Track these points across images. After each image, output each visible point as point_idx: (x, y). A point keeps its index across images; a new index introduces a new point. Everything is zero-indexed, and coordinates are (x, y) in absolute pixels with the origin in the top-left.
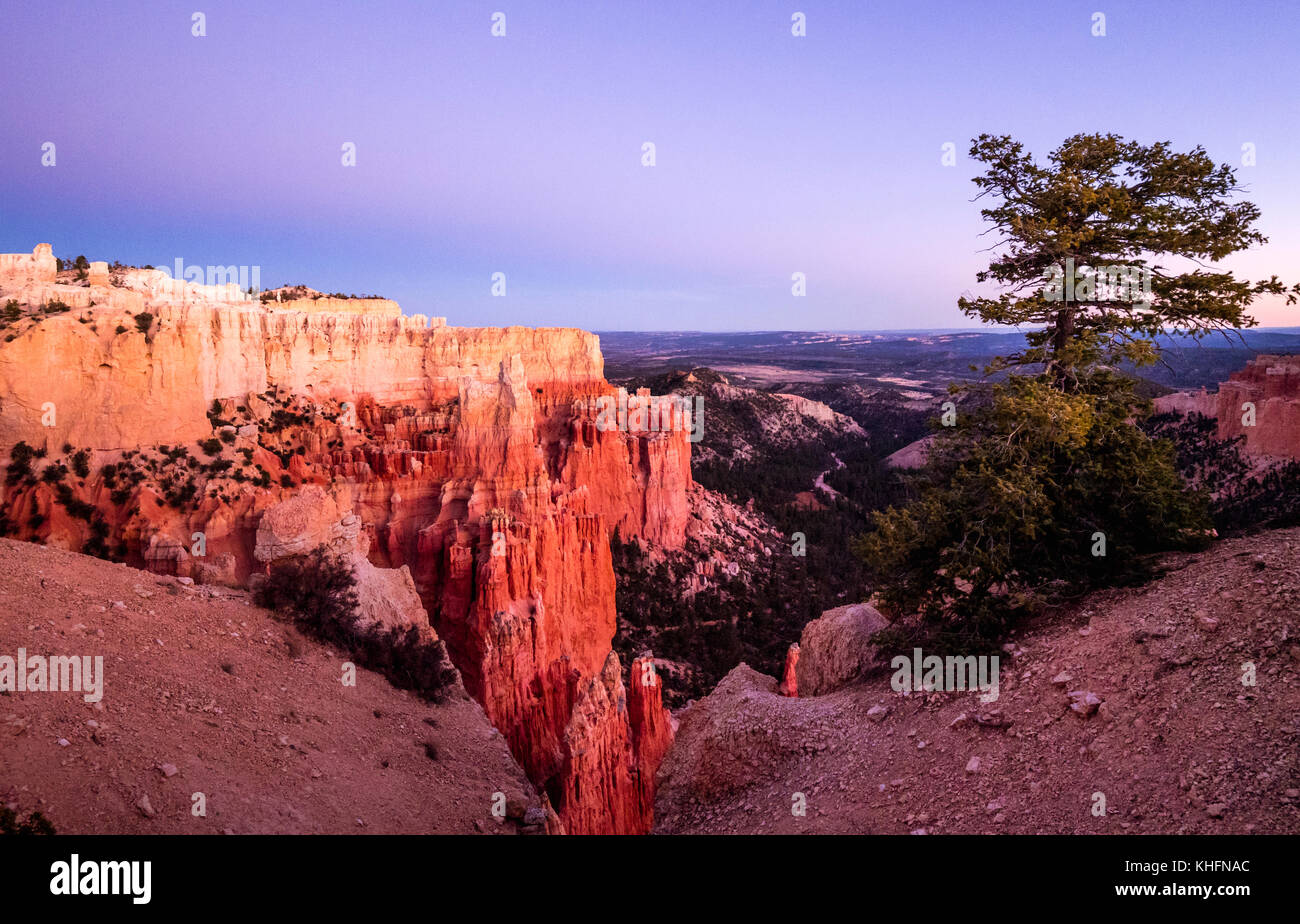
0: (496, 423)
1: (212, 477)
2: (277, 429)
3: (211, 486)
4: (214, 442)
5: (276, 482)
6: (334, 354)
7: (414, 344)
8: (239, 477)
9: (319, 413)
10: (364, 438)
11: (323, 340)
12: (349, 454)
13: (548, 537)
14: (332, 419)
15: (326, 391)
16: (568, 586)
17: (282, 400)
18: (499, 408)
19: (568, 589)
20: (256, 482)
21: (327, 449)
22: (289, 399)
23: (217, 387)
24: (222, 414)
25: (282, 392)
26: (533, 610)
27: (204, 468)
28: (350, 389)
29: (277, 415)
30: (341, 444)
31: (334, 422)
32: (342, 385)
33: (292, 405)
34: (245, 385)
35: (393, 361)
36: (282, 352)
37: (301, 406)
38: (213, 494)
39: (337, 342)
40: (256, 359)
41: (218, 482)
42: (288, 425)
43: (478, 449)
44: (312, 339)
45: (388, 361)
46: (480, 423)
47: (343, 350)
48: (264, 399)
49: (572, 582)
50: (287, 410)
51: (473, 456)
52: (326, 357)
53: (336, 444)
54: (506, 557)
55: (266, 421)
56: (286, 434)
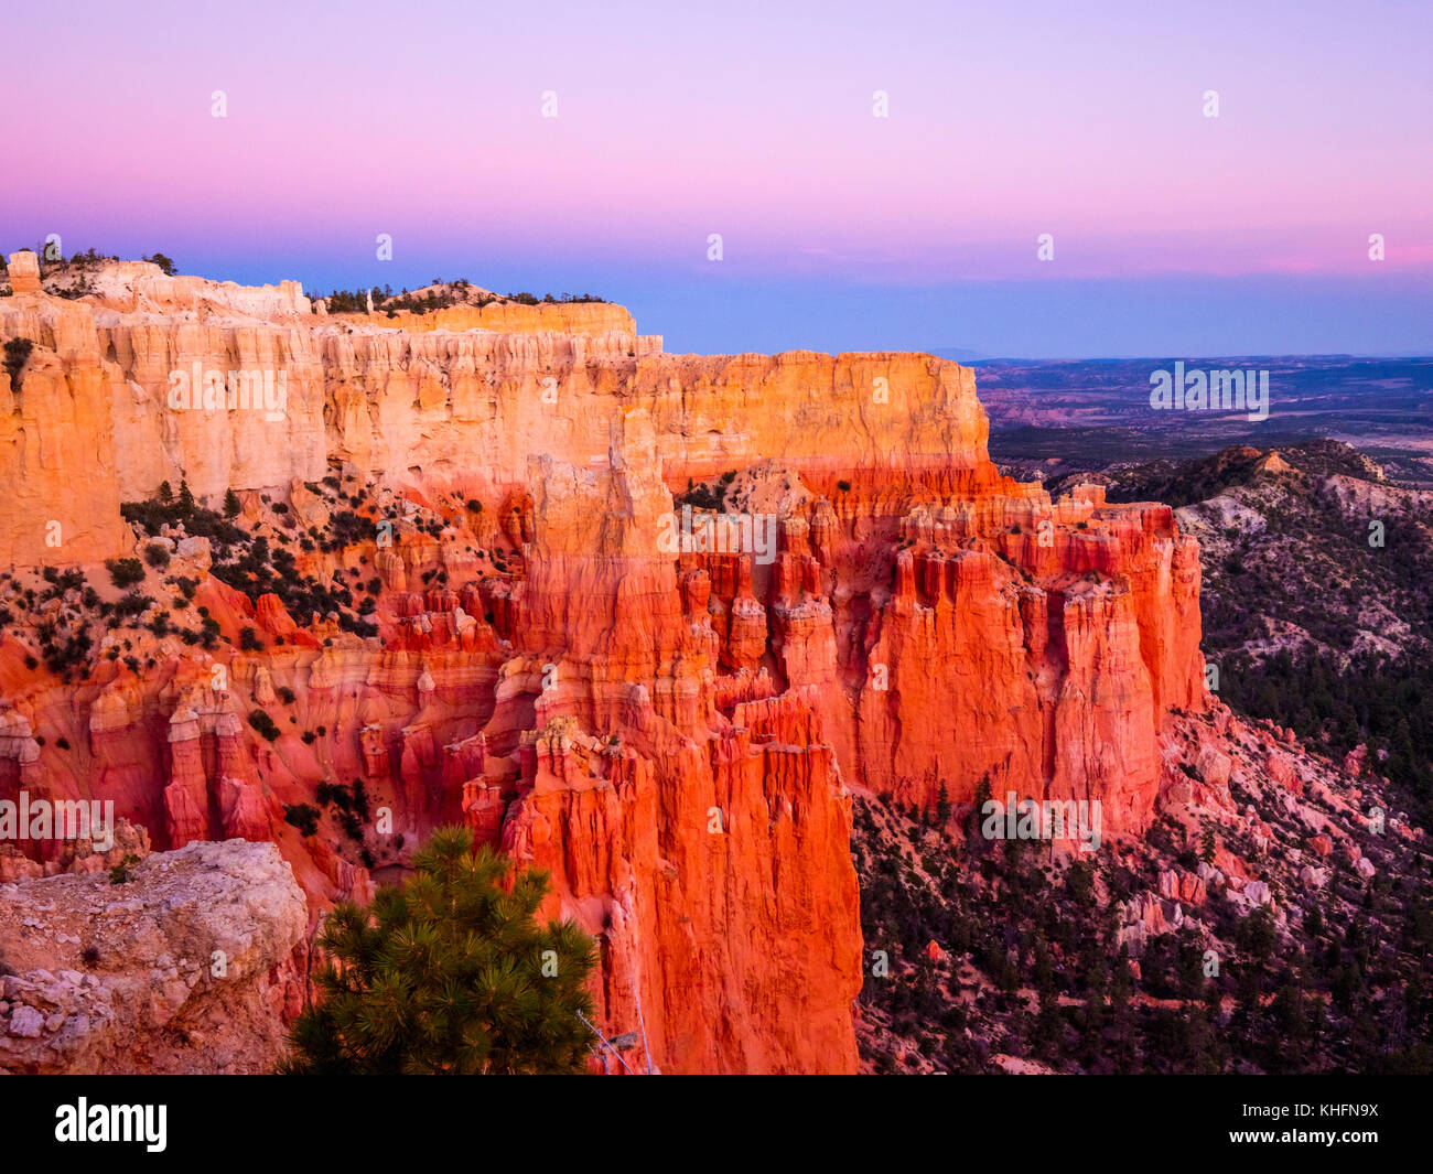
0: (601, 549)
1: (114, 625)
2: (337, 546)
3: (110, 640)
4: (135, 564)
5: (227, 640)
6: (457, 410)
7: (601, 389)
8: (160, 628)
9: (409, 519)
10: (488, 568)
11: (437, 384)
12: (453, 597)
13: (687, 783)
14: (435, 530)
15: (445, 477)
16: (741, 883)
17: (350, 495)
18: (606, 520)
19: (740, 890)
20: (189, 638)
21: (420, 586)
22: (362, 493)
23: (236, 467)
24: (240, 516)
25: (350, 479)
26: (607, 921)
27: (105, 608)
28: (488, 475)
29: (340, 521)
30: (443, 578)
31: (438, 537)
32: (474, 468)
33: (367, 503)
34: (288, 466)
35: (564, 424)
36: (363, 408)
37: (382, 506)
38: (113, 656)
39: (461, 386)
40: (304, 419)
41: (125, 633)
42: (356, 539)
43: (567, 598)
44: (418, 380)
45: (556, 422)
46: (571, 545)
47: (473, 403)
48: (317, 492)
49: (752, 877)
50: (357, 512)
51: (558, 613)
52: (443, 415)
53: (436, 576)
54: (563, 812)
55: (320, 530)
56: (352, 557)
